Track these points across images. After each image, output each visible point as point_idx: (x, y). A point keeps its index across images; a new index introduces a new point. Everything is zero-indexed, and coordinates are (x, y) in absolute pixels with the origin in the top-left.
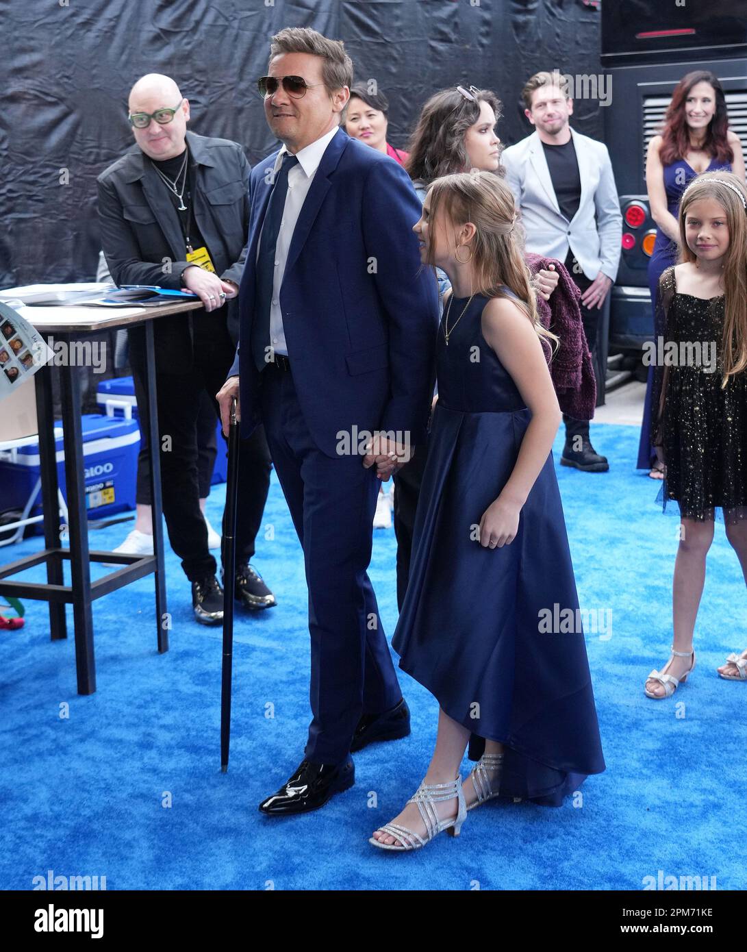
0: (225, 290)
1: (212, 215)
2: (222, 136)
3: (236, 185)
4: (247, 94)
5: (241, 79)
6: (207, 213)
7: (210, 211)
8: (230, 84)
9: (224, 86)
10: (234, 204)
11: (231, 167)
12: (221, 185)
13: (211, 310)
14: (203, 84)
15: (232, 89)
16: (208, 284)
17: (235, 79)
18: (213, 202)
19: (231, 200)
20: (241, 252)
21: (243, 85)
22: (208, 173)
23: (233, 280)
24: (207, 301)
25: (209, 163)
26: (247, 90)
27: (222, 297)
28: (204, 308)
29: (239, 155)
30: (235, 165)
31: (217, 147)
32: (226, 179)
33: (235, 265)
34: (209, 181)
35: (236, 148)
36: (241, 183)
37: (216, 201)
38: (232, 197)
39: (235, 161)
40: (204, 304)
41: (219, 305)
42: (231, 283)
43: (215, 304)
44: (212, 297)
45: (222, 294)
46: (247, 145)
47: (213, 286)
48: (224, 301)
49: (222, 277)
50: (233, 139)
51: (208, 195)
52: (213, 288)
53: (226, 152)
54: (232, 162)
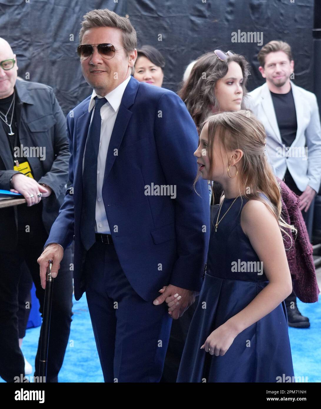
0: (41, 191)
1: (31, 138)
2: (40, 81)
3: (49, 117)
4: (59, 51)
5: (55, 40)
6: (29, 138)
7: (30, 136)
8: (47, 44)
9: (43, 45)
10: (48, 131)
11: (46, 105)
12: (38, 117)
13: (31, 205)
14: (28, 43)
15: (48, 47)
16: (29, 186)
17: (51, 40)
18: (33, 130)
19: (45, 128)
20: (52, 164)
21: (56, 45)
22: (30, 109)
23: (48, 184)
24: (28, 198)
25: (30, 102)
26: (59, 48)
27: (39, 196)
28: (26, 204)
29: (51, 95)
30: (48, 102)
31: (36, 89)
32: (42, 113)
33: (49, 173)
34: (30, 115)
35: (49, 91)
36: (52, 116)
37: (35, 129)
38: (46, 126)
39: (48, 99)
40: (26, 200)
41: (37, 202)
42: (46, 186)
43: (34, 201)
44: (32, 196)
45: (39, 193)
46: (58, 87)
47: (33, 188)
48: (40, 199)
49: (40, 182)
50: (48, 84)
51: (29, 125)
52: (32, 190)
53: (42, 93)
54: (46, 100)
